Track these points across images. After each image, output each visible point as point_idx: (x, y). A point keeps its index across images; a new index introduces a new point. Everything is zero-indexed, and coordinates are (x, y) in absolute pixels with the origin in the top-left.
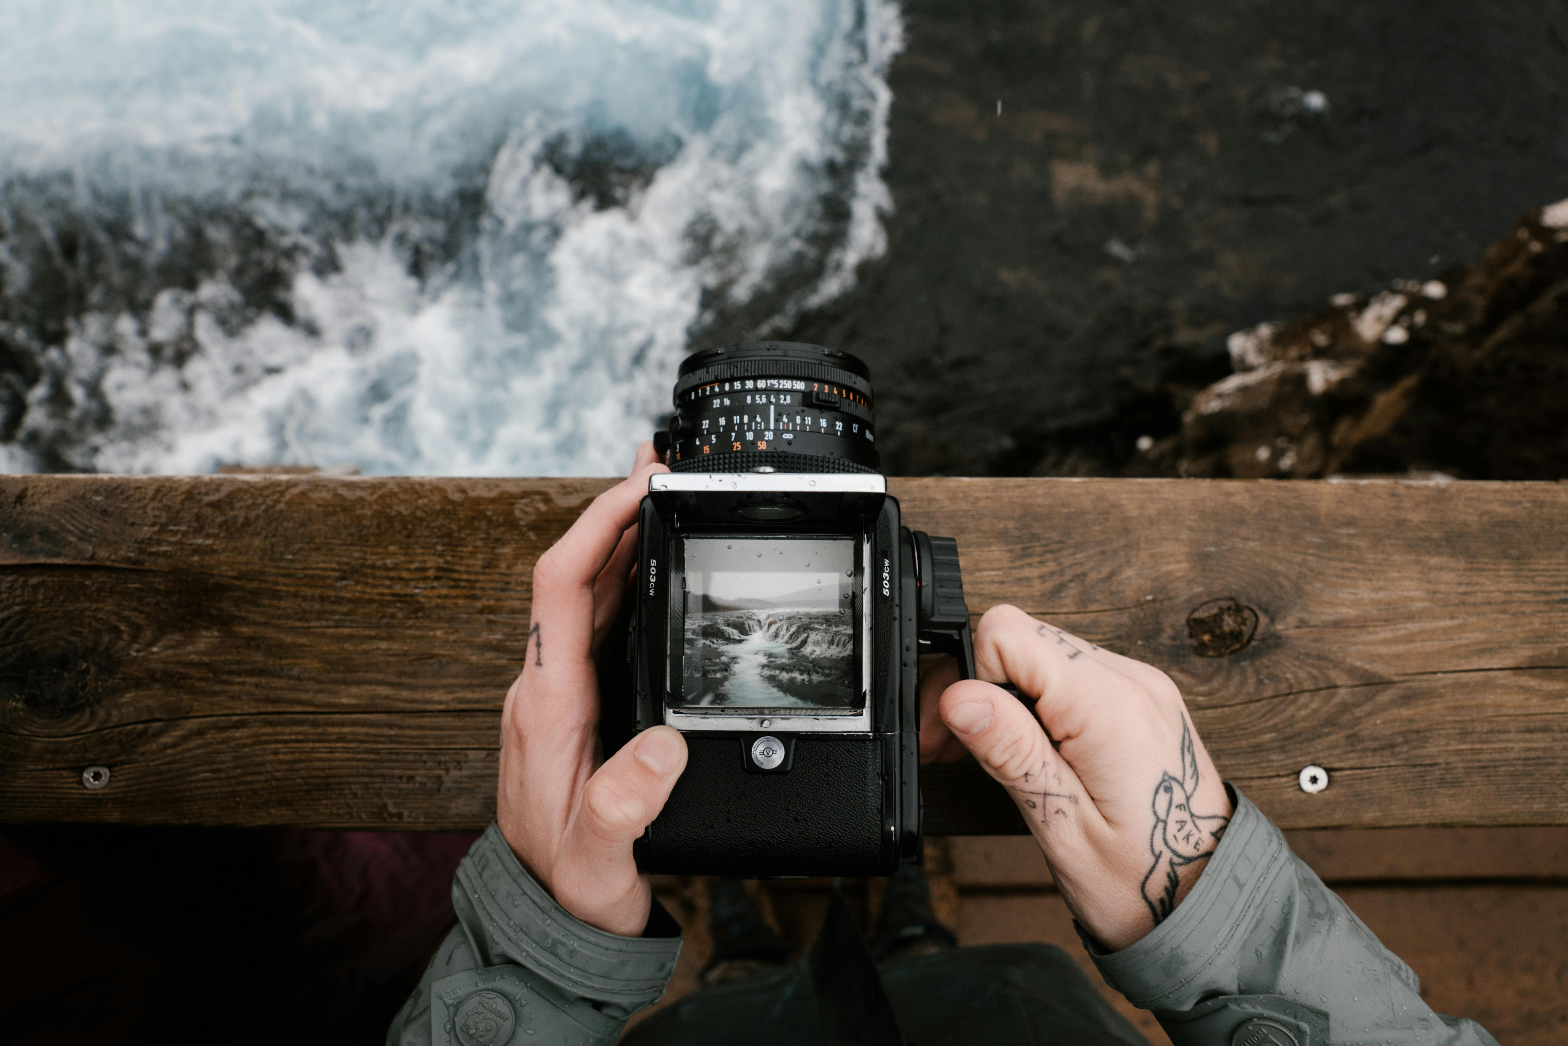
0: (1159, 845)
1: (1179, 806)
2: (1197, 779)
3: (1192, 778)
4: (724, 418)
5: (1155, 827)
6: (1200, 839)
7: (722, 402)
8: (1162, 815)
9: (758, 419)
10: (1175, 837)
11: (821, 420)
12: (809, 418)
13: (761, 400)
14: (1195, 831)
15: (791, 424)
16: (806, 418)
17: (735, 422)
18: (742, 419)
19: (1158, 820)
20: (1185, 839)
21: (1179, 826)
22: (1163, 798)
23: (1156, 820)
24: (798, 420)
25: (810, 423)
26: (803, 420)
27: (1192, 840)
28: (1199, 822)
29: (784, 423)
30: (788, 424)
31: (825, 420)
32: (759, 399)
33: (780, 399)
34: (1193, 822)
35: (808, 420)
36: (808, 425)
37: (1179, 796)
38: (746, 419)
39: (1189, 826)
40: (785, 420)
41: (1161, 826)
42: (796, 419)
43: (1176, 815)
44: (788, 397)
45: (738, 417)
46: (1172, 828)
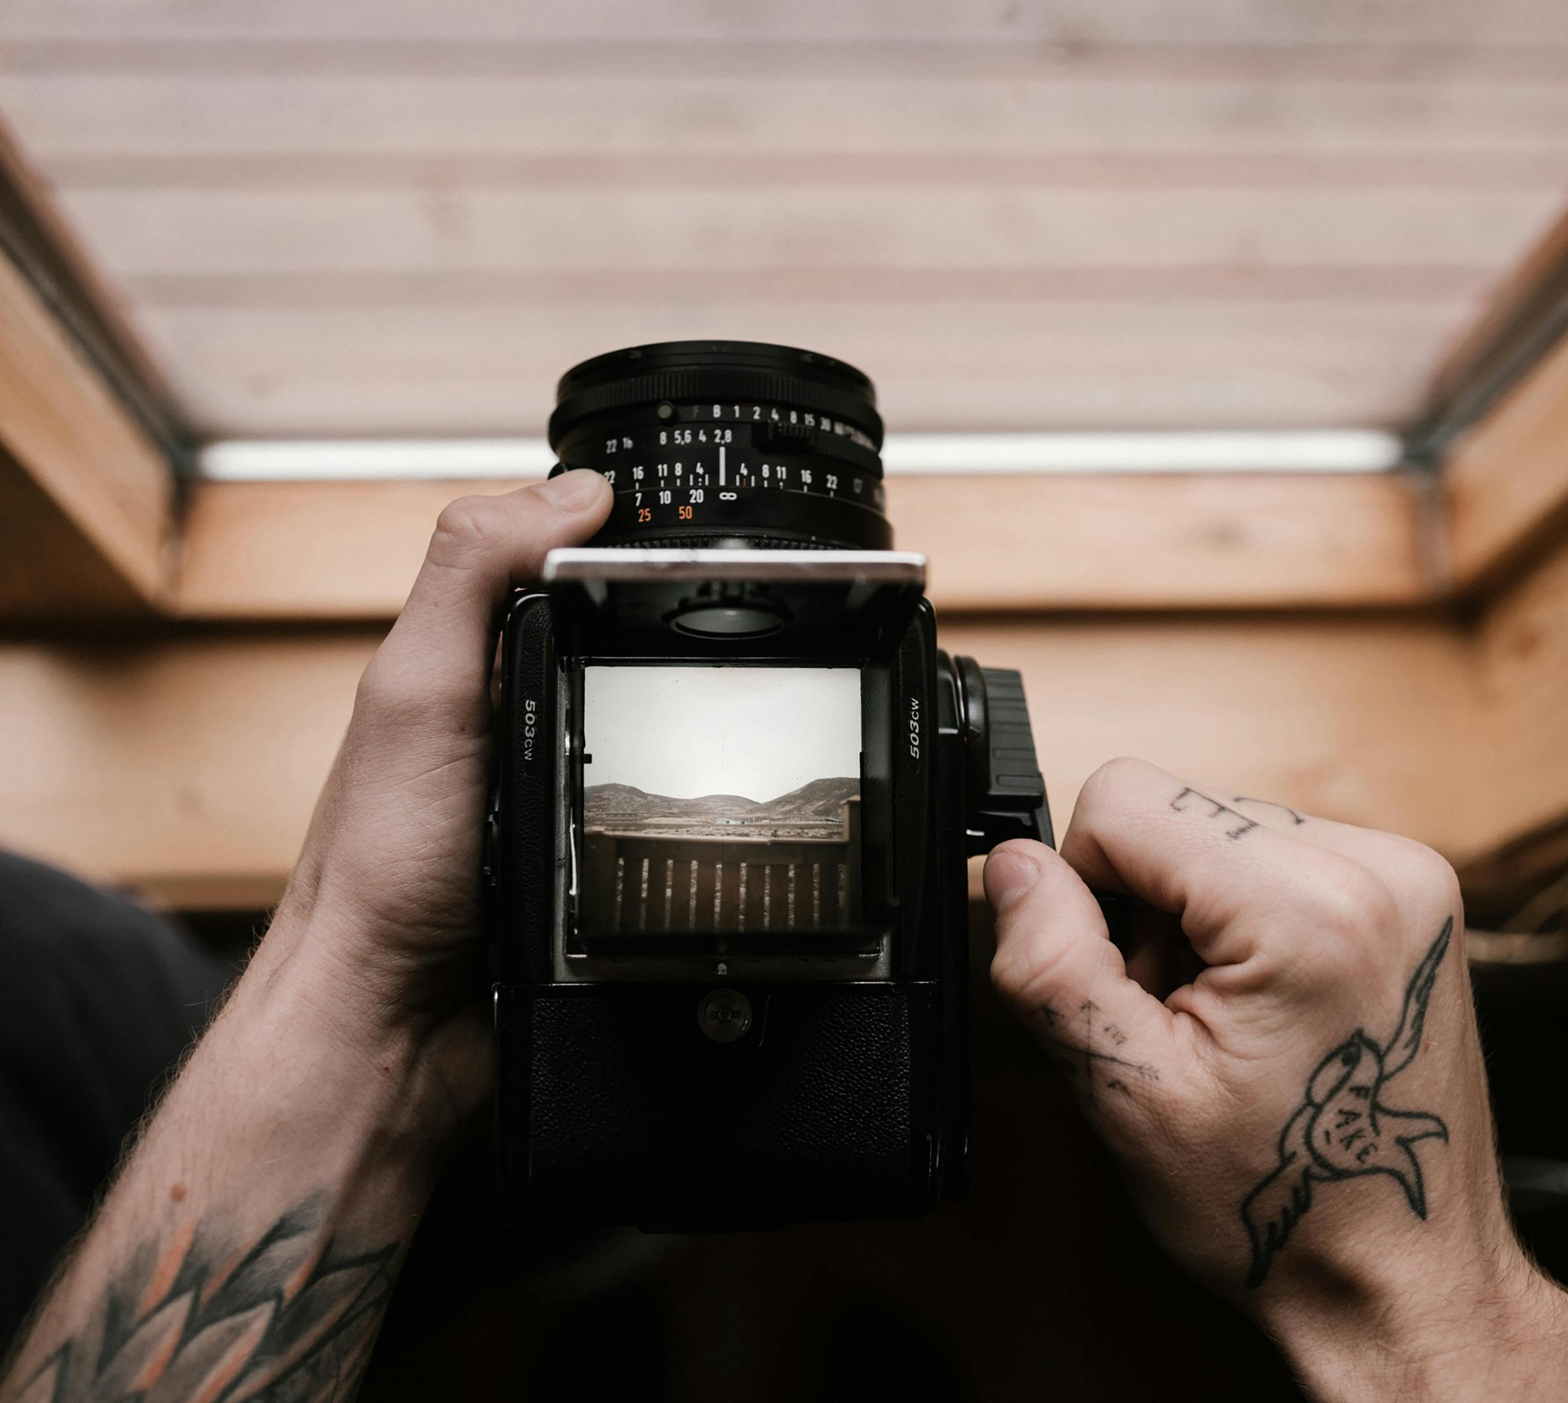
0: (1295, 1140)
1: (1359, 1091)
2: (1415, 1051)
3: (1406, 1046)
4: (641, 468)
5: (1299, 1112)
6: (1372, 1145)
7: (620, 444)
8: (1319, 1095)
9: (700, 470)
10: (1327, 1134)
11: (803, 472)
12: (784, 469)
13: (683, 438)
14: (1369, 1131)
15: (753, 478)
16: (778, 468)
17: (660, 474)
18: (671, 469)
19: (1309, 1101)
20: (1345, 1142)
21: (1341, 1119)
22: (1334, 1072)
23: (1305, 1101)
24: (766, 471)
25: (784, 477)
26: (773, 472)
27: (1358, 1145)
28: (1383, 1121)
29: (742, 476)
30: (749, 477)
31: (808, 472)
32: (679, 437)
33: (716, 436)
34: (1372, 1117)
35: (782, 472)
36: (781, 480)
37: (1365, 1072)
38: (678, 469)
39: (1364, 1123)
40: (744, 471)
41: (1309, 1112)
42: (761, 470)
43: (1347, 1101)
44: (728, 434)
45: (665, 466)
46: (1328, 1119)
